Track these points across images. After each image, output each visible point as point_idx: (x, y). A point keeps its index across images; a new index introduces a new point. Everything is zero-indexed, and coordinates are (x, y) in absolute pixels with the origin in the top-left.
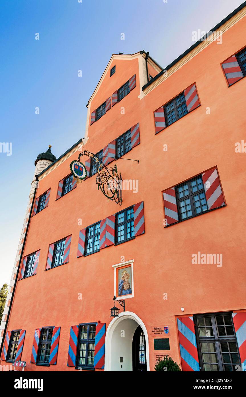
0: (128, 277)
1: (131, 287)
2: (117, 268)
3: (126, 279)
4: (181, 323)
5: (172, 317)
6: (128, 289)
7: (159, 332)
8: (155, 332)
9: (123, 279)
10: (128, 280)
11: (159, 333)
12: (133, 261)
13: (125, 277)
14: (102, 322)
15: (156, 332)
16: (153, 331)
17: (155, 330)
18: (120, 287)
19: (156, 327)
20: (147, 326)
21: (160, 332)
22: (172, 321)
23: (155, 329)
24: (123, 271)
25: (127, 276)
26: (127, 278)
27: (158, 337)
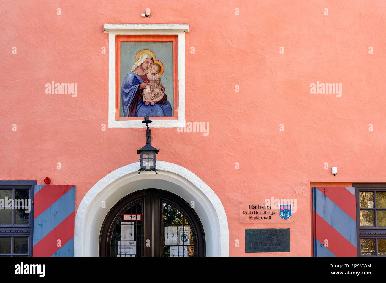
0: (159, 71)
1: (169, 99)
2: (117, 36)
3: (154, 74)
4: (325, 199)
5: (303, 184)
6: (158, 103)
7: (263, 215)
8: (251, 215)
9: (139, 73)
10: (159, 79)
11: (264, 218)
12: (187, 27)
13: (147, 68)
14: (57, 181)
15: (254, 216)
16: (245, 213)
17: (252, 210)
18: (127, 94)
19: (255, 204)
20: (225, 201)
21: (268, 215)
22: (304, 192)
23: (251, 207)
24: (138, 50)
25: (156, 68)
26: (155, 71)
27: (259, 225)
